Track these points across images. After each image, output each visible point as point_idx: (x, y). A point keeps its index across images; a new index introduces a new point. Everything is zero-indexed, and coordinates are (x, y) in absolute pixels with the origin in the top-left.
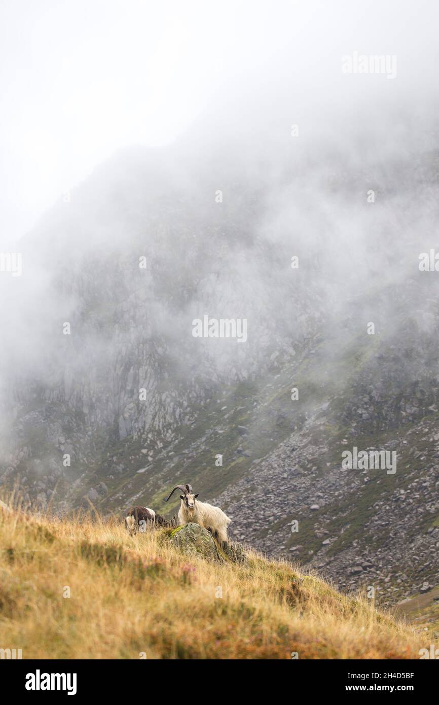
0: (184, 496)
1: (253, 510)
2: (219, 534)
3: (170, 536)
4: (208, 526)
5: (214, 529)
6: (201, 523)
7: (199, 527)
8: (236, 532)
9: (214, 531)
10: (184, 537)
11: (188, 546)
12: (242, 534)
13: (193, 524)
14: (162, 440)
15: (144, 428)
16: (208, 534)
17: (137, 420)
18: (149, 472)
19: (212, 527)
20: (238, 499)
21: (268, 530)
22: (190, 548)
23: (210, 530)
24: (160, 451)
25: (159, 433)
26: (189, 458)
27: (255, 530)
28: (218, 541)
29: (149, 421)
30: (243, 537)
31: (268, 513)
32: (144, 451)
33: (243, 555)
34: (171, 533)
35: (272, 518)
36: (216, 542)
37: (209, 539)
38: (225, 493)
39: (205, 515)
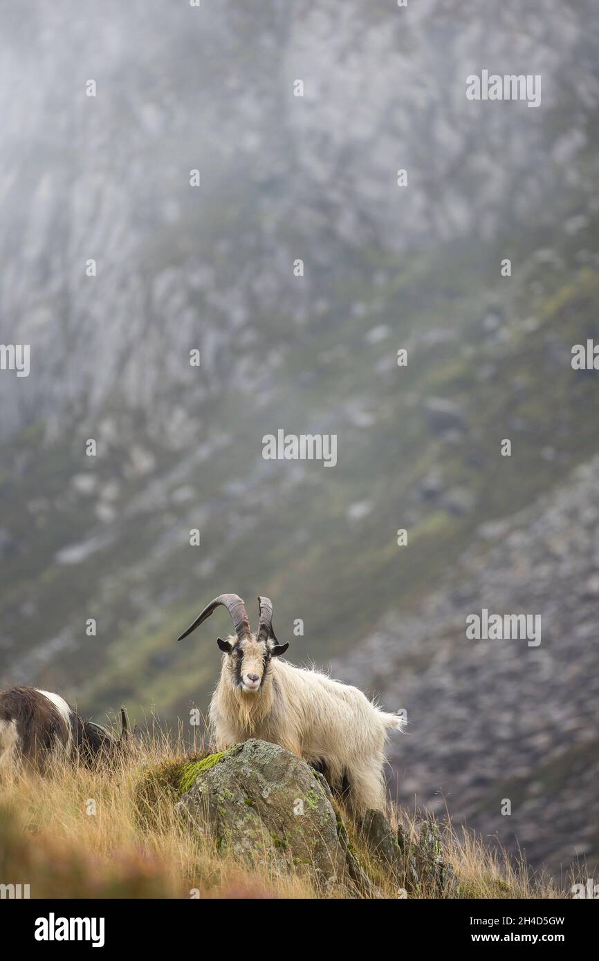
0: (232, 640)
1: (474, 709)
2: (356, 786)
3: (176, 785)
4: (317, 752)
5: (339, 767)
6: (291, 741)
7: (284, 756)
8: (410, 786)
9: (337, 773)
10: (226, 792)
11: (240, 823)
12: (431, 794)
13: (263, 745)
14: (151, 446)
15: (84, 398)
16: (316, 784)
17: (59, 371)
18: (100, 563)
19: (333, 760)
20: (419, 664)
21: (526, 782)
22: (248, 832)
23: (322, 767)
24: (141, 484)
25: (140, 419)
26: (244, 512)
27: (480, 782)
28: (350, 811)
29: (103, 374)
30: (434, 805)
31: (529, 720)
32: (85, 483)
33: (441, 865)
34: (179, 777)
35: (541, 740)
36: (343, 814)
37: (320, 802)
38: (375, 642)
39: (307, 712)
